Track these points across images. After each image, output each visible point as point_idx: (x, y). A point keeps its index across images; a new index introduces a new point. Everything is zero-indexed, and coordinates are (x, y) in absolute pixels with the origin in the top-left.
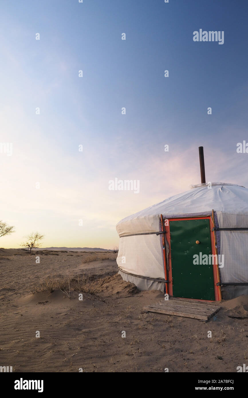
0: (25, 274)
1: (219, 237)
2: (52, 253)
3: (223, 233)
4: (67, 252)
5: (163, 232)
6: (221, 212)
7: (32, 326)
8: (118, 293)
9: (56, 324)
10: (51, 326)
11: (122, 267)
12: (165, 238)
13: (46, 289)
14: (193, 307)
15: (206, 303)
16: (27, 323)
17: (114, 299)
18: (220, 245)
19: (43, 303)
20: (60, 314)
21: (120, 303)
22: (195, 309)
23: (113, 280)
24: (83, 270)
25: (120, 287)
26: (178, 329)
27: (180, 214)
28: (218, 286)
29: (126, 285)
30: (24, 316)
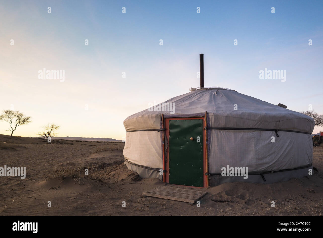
0: (40, 162)
1: (210, 135)
2: (67, 142)
3: (214, 132)
4: (81, 142)
5: (163, 130)
6: (212, 114)
7: (44, 208)
8: (123, 180)
9: (66, 206)
10: (61, 208)
11: (127, 158)
12: (165, 135)
13: (59, 176)
14: (184, 193)
15: (195, 189)
16: (40, 205)
17: (119, 185)
18: (210, 142)
19: (55, 188)
20: (70, 198)
21: (123, 189)
22: (186, 194)
23: (119, 169)
24: (94, 159)
25: (125, 175)
26: (169, 210)
27: (179, 114)
28: (206, 175)
29: (130, 173)
30: (37, 199)
